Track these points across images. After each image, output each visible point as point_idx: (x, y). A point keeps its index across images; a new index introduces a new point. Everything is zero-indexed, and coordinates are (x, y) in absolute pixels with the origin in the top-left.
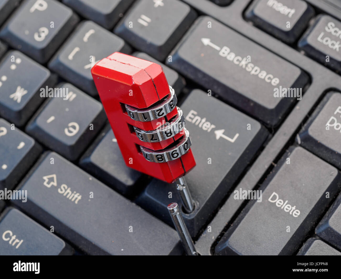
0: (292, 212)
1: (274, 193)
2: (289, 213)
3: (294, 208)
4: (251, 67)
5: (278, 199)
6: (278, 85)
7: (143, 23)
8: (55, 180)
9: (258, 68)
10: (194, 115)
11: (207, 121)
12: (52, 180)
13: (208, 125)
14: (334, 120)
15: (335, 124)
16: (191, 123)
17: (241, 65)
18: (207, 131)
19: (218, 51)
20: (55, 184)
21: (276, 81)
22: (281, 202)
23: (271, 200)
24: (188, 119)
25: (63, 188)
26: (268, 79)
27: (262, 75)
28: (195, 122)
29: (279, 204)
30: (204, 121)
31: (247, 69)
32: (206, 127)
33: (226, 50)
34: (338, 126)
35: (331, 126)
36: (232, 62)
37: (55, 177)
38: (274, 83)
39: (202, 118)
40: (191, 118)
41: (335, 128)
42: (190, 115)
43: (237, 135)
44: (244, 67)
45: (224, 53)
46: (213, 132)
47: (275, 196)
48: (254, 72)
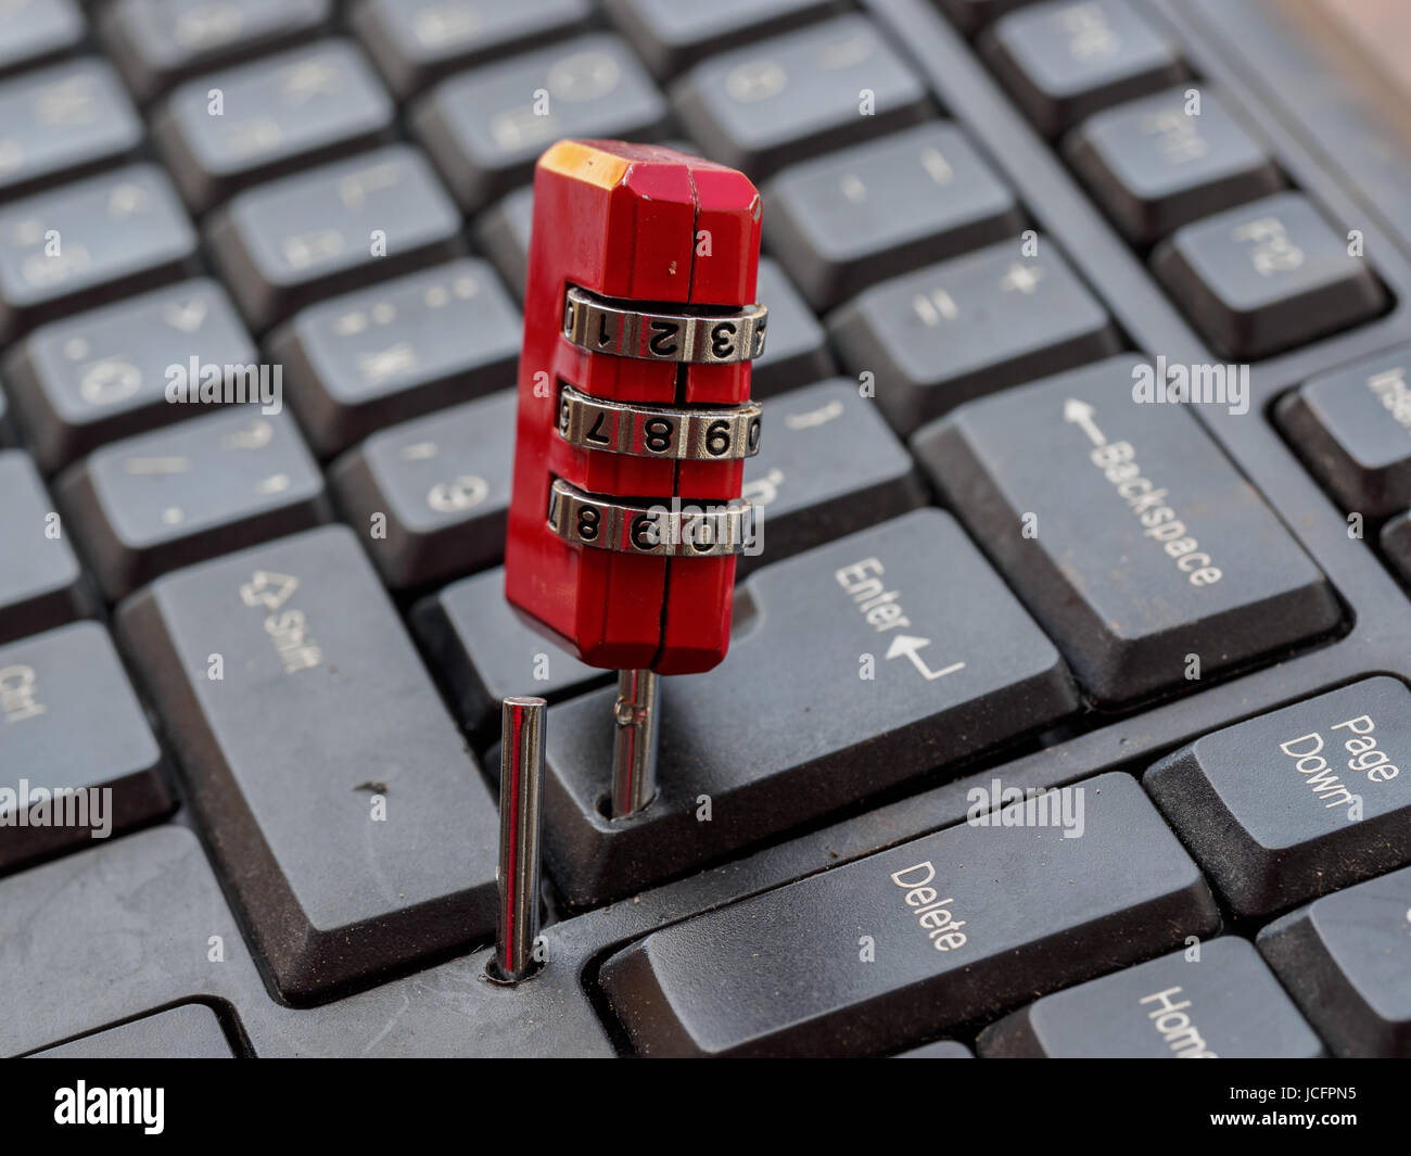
0: (938, 936)
1: (928, 865)
2: (928, 931)
3: (955, 925)
4: (1164, 517)
5: (926, 886)
6: (1207, 586)
7: (925, 310)
8: (285, 594)
9: (1180, 528)
10: (870, 573)
11: (895, 601)
12: (273, 588)
13: (890, 612)
14: (1312, 744)
15: (1309, 756)
16: (842, 590)
17: (1134, 501)
18: (873, 627)
19: (1092, 446)
20: (273, 601)
21: (1211, 575)
22: (927, 894)
23: (901, 878)
24: (842, 576)
25: (286, 620)
26: (1188, 563)
27: (1176, 548)
28: (859, 593)
29: (915, 898)
30: (888, 597)
31: (1145, 520)
32: (878, 616)
33: (1121, 452)
34: (1315, 763)
35: (1289, 756)
36: (1114, 488)
37: (290, 584)
38: (1200, 578)
39: (887, 589)
40: (853, 579)
41: (1299, 766)
42: (858, 570)
43: (960, 666)
44: (1140, 509)
45: (1106, 457)
46: (891, 635)
47: (925, 871)
48: (1157, 533)
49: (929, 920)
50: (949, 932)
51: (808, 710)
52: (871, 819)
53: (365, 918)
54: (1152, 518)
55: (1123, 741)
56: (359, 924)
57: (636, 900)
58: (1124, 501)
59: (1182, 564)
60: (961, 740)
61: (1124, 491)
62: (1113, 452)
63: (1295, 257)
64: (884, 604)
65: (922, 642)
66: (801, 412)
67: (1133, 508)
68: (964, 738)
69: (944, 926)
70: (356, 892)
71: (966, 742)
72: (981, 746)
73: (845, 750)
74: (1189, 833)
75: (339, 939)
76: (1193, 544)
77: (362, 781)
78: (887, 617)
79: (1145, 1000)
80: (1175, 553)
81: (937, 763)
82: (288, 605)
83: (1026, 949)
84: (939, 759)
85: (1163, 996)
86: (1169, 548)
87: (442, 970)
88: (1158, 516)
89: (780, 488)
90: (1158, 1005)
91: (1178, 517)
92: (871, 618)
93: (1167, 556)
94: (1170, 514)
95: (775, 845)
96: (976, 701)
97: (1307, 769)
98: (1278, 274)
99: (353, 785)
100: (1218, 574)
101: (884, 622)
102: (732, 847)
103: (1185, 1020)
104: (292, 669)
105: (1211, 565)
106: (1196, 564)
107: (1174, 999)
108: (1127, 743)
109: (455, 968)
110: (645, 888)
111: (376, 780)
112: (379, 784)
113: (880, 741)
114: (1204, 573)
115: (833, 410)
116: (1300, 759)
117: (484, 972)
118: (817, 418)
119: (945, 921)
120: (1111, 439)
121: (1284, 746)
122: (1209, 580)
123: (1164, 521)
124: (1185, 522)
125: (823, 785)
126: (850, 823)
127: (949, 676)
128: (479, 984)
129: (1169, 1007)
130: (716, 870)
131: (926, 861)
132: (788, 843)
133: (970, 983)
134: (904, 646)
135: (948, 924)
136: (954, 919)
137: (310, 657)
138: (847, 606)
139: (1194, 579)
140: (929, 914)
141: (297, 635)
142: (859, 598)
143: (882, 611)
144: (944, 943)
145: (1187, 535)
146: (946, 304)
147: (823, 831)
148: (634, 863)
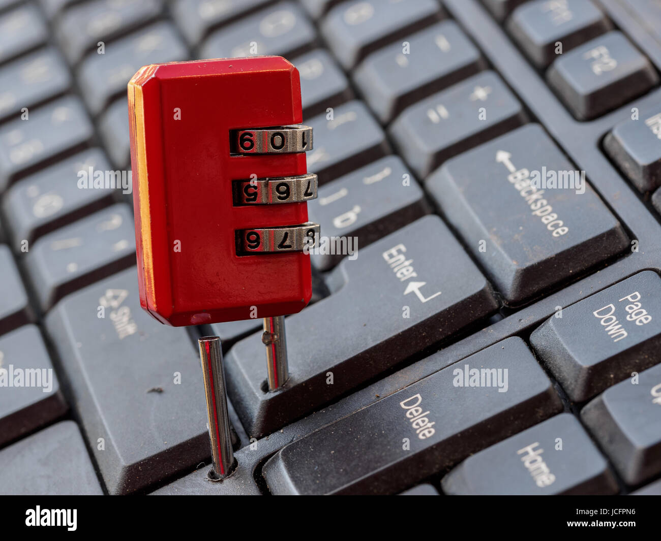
0: (421, 432)
1: (418, 396)
2: (416, 429)
3: (430, 425)
4: (542, 204)
5: (417, 407)
6: (561, 236)
7: (433, 116)
8: (121, 300)
9: (549, 208)
10: (399, 252)
11: (411, 265)
12: (115, 297)
13: (408, 270)
14: (609, 309)
15: (607, 316)
16: (385, 262)
17: (527, 198)
18: (399, 279)
19: (510, 173)
20: (115, 304)
21: (563, 231)
22: (417, 411)
23: (405, 404)
24: (386, 256)
25: (121, 312)
26: (552, 226)
27: (547, 219)
28: (393, 263)
29: (411, 413)
30: (407, 263)
31: (533, 207)
32: (402, 273)
33: (523, 174)
34: (610, 319)
35: (598, 318)
36: (518, 192)
37: (123, 294)
38: (558, 233)
39: (407, 259)
40: (391, 256)
41: (602, 323)
42: (393, 251)
43: (439, 293)
44: (530, 202)
45: (515, 178)
46: (407, 282)
47: (417, 399)
48: (538, 213)
49: (417, 424)
50: (426, 429)
51: (365, 325)
52: (396, 376)
53: (148, 456)
54: (536, 206)
55: (520, 320)
56: (145, 460)
57: (282, 431)
58: (523, 198)
59: (549, 228)
60: (439, 331)
61: (523, 194)
62: (519, 175)
63: (613, 64)
64: (405, 267)
65: (422, 284)
66: (370, 175)
67: (527, 202)
68: (441, 330)
69: (424, 426)
70: (144, 444)
71: (441, 332)
72: (450, 333)
73: (381, 343)
74: (550, 363)
75: (136, 468)
76: (555, 216)
77: (151, 388)
78: (406, 273)
79: (520, 452)
80: (546, 222)
81: (428, 344)
82: (122, 305)
83: (463, 433)
84: (428, 342)
85: (529, 449)
86: (543, 220)
87: (187, 478)
88: (539, 204)
89: (358, 215)
90: (526, 453)
91: (548, 204)
92: (399, 275)
93: (543, 223)
94: (545, 202)
95: (349, 395)
96: (445, 310)
97: (606, 323)
98: (604, 73)
99: (147, 390)
100: (566, 229)
101: (405, 276)
102: (328, 399)
103: (539, 459)
104: (122, 336)
105: (564, 226)
106: (556, 226)
107: (534, 449)
108: (522, 321)
109: (194, 476)
110: (286, 425)
111: (157, 387)
112: (158, 389)
113: (398, 337)
114: (559, 230)
115: (387, 172)
116: (603, 318)
117: (207, 477)
118: (378, 177)
119: (425, 423)
120: (518, 168)
121: (595, 313)
122: (562, 233)
123: (542, 206)
124: (552, 206)
125: (371, 362)
126: (386, 379)
127: (432, 299)
128: (205, 482)
129: (532, 453)
130: (321, 411)
131: (417, 394)
132: (356, 393)
133: (436, 453)
134: (414, 287)
135: (426, 425)
136: (430, 422)
137: (131, 329)
138: (388, 269)
139: (554, 234)
140: (417, 421)
141: (125, 319)
142: (393, 266)
143: (404, 270)
144: (424, 435)
145: (552, 212)
146: (443, 111)
147: (372, 385)
148: (279, 413)
